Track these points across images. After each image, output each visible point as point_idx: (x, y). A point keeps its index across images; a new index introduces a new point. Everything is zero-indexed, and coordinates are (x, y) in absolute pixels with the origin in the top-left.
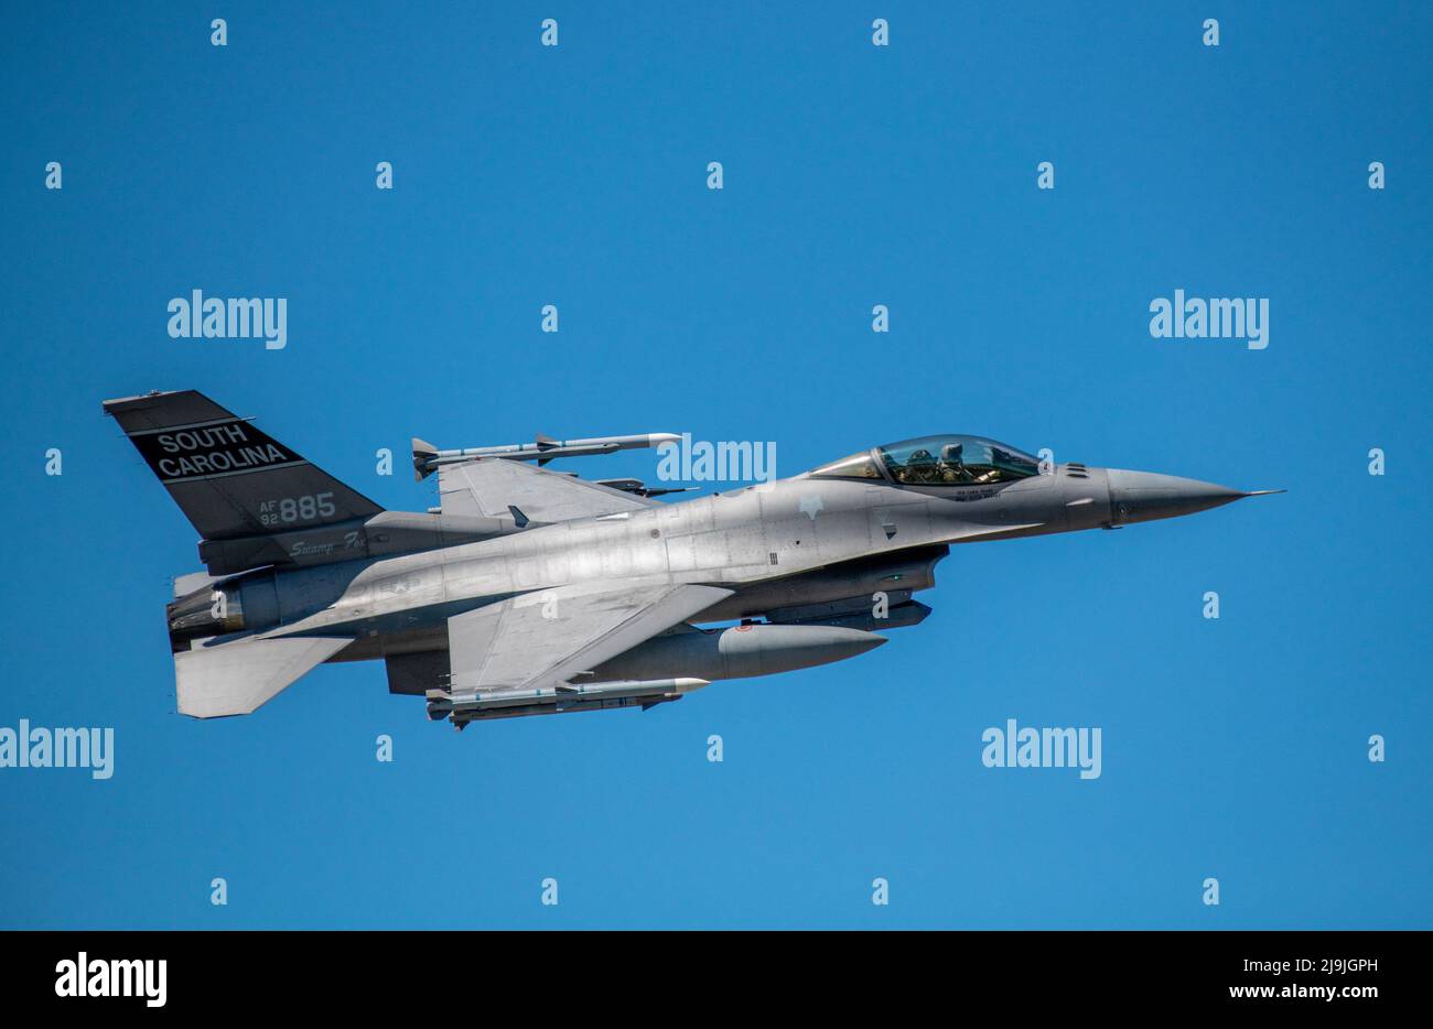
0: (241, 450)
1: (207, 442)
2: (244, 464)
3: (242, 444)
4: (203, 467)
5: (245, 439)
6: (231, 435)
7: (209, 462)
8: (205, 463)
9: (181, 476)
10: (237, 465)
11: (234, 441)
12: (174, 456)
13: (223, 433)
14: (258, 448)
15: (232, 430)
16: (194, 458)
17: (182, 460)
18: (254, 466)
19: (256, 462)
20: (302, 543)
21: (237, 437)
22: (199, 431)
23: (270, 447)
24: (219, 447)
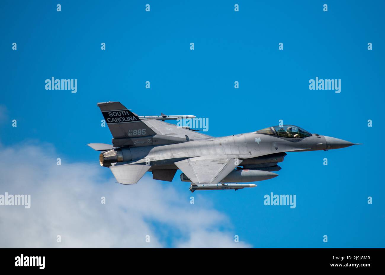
0: (127, 117)
1: (119, 114)
2: (127, 121)
3: (127, 116)
4: (118, 121)
5: (128, 115)
6: (125, 113)
7: (119, 120)
8: (118, 120)
9: (112, 122)
10: (125, 121)
11: (126, 115)
12: (111, 118)
13: (124, 113)
14: (131, 117)
15: (126, 112)
16: (116, 118)
17: (113, 119)
18: (129, 121)
19: (130, 120)
20: (137, 141)
21: (127, 114)
22: (118, 112)
23: (134, 117)
24: (122, 116)
